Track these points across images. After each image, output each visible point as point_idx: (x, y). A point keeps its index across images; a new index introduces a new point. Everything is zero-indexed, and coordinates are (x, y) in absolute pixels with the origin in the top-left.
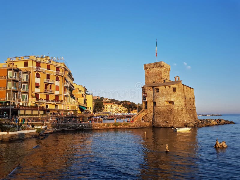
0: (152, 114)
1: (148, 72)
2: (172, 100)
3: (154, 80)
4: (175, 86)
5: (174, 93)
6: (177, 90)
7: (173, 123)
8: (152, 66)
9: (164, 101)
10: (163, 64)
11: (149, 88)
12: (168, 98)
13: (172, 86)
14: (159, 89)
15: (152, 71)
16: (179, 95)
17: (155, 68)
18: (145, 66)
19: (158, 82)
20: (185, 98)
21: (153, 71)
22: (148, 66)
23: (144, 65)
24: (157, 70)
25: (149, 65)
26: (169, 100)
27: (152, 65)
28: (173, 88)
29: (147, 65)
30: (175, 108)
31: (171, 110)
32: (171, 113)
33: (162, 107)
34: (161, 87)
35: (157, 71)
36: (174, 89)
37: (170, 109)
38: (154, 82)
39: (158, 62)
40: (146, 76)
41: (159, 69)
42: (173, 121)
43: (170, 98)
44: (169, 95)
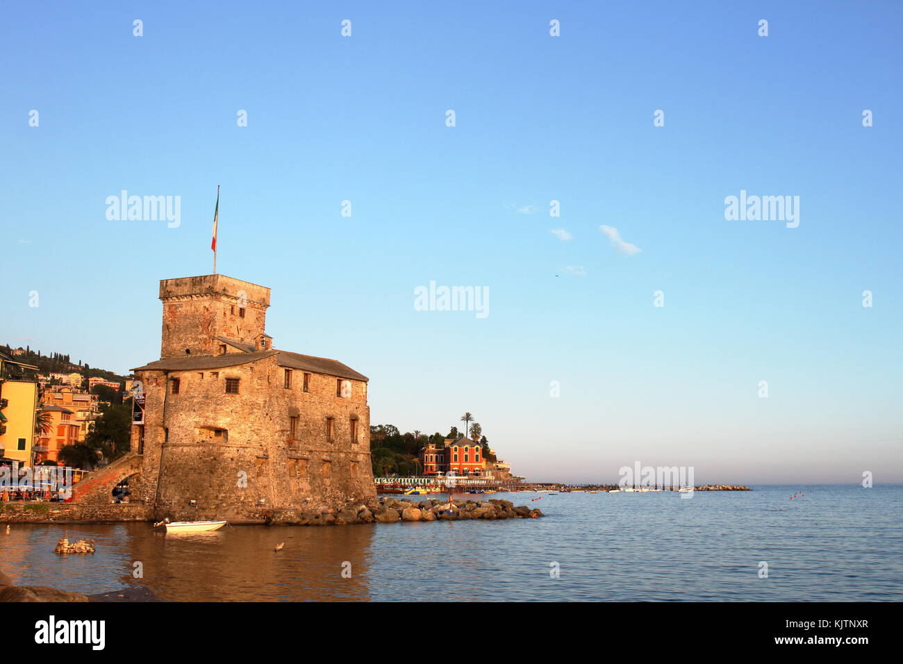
0: (156, 472)
1: (171, 311)
2: (221, 423)
3: (191, 344)
4: (235, 372)
5: (228, 397)
6: (242, 386)
7: (217, 507)
8: (186, 290)
9: (193, 424)
10: (222, 284)
11: (154, 375)
12: (207, 417)
13: (224, 373)
14: (182, 382)
15: (186, 307)
16: (253, 406)
17: (195, 298)
18: (164, 285)
19: (200, 351)
20: (294, 418)
21: (188, 308)
22: (174, 288)
23: (162, 282)
24: (202, 307)
25: (177, 285)
26: (211, 422)
27: (186, 284)
28: (227, 379)
29: (169, 283)
30: (231, 452)
31: (215, 459)
32: (212, 472)
33: (185, 449)
34: (187, 375)
35: (201, 309)
36: (232, 386)
37: (209, 455)
38: (188, 351)
39: (205, 277)
40: (166, 327)
41: (205, 302)
42: (217, 502)
43: (211, 415)
44: (212, 407)
